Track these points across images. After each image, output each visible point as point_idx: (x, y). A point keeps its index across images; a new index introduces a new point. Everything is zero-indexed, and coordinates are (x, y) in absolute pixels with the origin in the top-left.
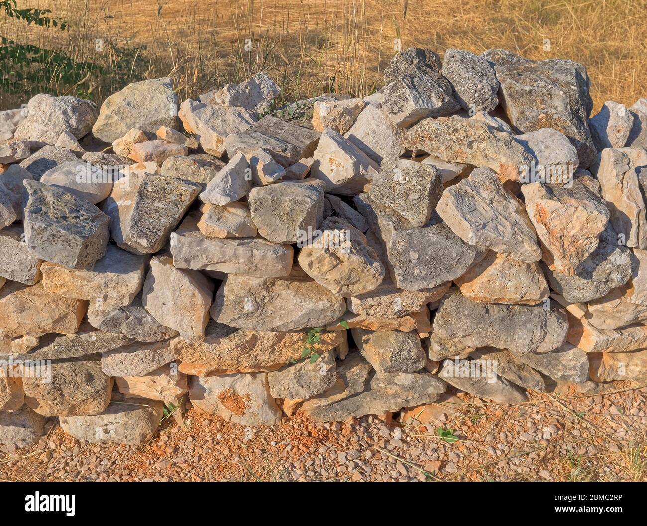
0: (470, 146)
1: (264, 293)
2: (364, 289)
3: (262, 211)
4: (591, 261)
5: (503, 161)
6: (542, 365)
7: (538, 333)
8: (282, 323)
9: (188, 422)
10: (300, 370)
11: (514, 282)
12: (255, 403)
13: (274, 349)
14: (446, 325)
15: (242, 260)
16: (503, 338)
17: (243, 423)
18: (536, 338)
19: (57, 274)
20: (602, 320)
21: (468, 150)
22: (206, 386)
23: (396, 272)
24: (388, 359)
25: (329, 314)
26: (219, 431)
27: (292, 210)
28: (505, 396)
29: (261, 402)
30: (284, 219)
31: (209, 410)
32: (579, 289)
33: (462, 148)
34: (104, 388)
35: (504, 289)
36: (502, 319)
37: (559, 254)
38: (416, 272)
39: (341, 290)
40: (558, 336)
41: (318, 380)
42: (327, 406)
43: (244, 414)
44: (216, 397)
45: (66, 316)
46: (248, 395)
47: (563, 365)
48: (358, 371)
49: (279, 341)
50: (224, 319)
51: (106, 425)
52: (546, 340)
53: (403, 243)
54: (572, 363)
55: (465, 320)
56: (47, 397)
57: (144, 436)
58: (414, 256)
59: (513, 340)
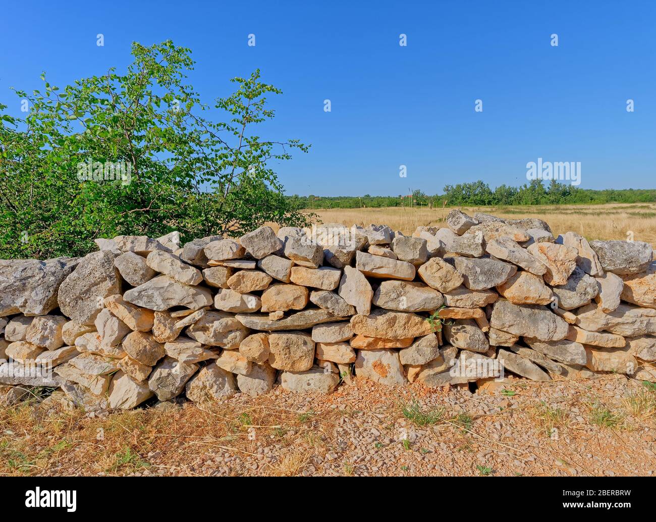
0: (497, 230)
1: (401, 289)
2: (454, 285)
3: (400, 245)
4: (573, 282)
5: (516, 232)
6: (557, 354)
7: (552, 325)
8: (411, 304)
9: (354, 383)
10: (418, 346)
11: (534, 287)
12: (392, 370)
13: (405, 328)
14: (499, 318)
15: (391, 266)
16: (532, 328)
17: (386, 383)
18: (551, 330)
19: (299, 272)
20: (587, 324)
21: (497, 233)
22: (365, 358)
23: (470, 278)
24: (468, 338)
25: (436, 301)
26: (372, 386)
27: (415, 242)
28: (538, 374)
29: (396, 370)
30: (411, 248)
31: (366, 375)
32: (570, 298)
33: (493, 233)
34: (312, 349)
35: (529, 291)
36: (530, 315)
37: (556, 270)
38: (480, 278)
39: (442, 284)
40: (564, 327)
41: (429, 352)
42: (434, 375)
43: (386, 377)
44: (370, 365)
45: (300, 297)
46: (388, 364)
47: (570, 353)
48: (450, 352)
49: (408, 322)
50: (380, 303)
51: (309, 380)
52: (557, 331)
53: (471, 263)
54: (576, 351)
55: (509, 314)
56: (282, 352)
57: (330, 388)
58: (478, 270)
59: (538, 330)
